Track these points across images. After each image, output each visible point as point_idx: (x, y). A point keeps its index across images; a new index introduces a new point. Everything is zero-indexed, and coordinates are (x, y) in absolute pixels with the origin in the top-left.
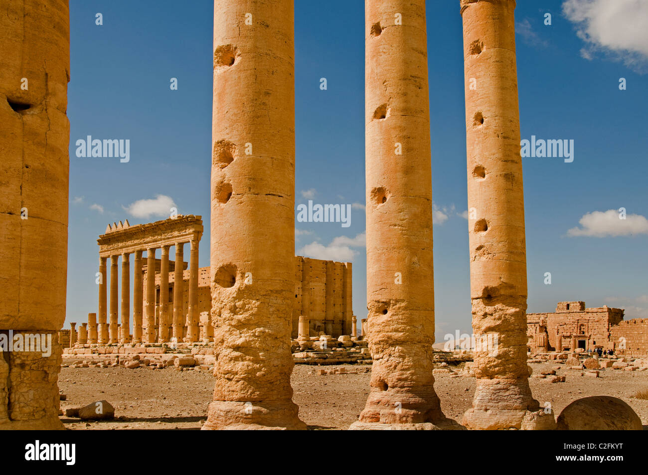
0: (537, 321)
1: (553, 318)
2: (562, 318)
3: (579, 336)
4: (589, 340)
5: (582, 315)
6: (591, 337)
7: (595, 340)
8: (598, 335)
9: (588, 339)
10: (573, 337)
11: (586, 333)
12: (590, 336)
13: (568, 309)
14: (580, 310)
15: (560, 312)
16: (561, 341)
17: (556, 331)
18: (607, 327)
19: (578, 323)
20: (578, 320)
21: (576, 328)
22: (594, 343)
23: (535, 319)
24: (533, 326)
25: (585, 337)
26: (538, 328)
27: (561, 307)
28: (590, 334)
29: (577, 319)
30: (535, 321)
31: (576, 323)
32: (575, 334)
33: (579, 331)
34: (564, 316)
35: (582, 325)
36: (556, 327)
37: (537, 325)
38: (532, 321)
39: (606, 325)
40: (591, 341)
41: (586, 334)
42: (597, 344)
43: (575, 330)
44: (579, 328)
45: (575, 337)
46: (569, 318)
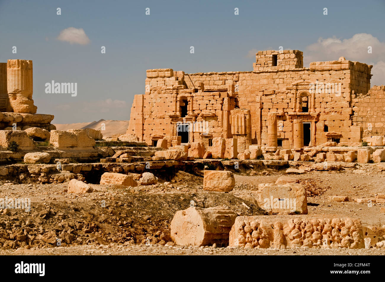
0: (222, 87)
1: (250, 83)
2: (263, 81)
3: (299, 116)
4: (316, 122)
5: (304, 75)
6: (320, 118)
7: (326, 123)
8: (333, 114)
9: (314, 120)
10: (288, 117)
11: (312, 110)
12: (319, 115)
13: (276, 65)
14: (296, 66)
15: (261, 69)
16: (275, 125)
17: (258, 105)
18: (348, 99)
19: (297, 90)
20: (297, 85)
21: (293, 100)
22: (326, 129)
23: (216, 82)
24: (217, 97)
25: (309, 117)
26: (226, 99)
27: (262, 60)
28: (318, 110)
29: (295, 83)
30: (216, 88)
31: (293, 91)
32: (291, 112)
33: (298, 105)
34: (267, 78)
35: (304, 94)
36: (258, 99)
37: (224, 94)
38: (212, 87)
39: (347, 95)
40: (320, 125)
41: (311, 112)
42: (331, 131)
43: (292, 105)
44: (298, 101)
45: (292, 117)
46: (277, 81)
